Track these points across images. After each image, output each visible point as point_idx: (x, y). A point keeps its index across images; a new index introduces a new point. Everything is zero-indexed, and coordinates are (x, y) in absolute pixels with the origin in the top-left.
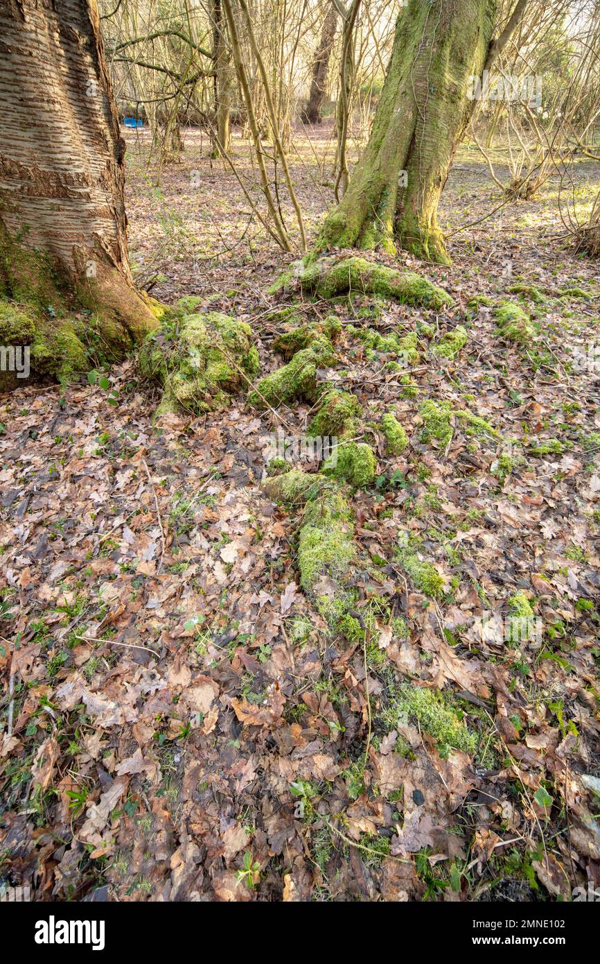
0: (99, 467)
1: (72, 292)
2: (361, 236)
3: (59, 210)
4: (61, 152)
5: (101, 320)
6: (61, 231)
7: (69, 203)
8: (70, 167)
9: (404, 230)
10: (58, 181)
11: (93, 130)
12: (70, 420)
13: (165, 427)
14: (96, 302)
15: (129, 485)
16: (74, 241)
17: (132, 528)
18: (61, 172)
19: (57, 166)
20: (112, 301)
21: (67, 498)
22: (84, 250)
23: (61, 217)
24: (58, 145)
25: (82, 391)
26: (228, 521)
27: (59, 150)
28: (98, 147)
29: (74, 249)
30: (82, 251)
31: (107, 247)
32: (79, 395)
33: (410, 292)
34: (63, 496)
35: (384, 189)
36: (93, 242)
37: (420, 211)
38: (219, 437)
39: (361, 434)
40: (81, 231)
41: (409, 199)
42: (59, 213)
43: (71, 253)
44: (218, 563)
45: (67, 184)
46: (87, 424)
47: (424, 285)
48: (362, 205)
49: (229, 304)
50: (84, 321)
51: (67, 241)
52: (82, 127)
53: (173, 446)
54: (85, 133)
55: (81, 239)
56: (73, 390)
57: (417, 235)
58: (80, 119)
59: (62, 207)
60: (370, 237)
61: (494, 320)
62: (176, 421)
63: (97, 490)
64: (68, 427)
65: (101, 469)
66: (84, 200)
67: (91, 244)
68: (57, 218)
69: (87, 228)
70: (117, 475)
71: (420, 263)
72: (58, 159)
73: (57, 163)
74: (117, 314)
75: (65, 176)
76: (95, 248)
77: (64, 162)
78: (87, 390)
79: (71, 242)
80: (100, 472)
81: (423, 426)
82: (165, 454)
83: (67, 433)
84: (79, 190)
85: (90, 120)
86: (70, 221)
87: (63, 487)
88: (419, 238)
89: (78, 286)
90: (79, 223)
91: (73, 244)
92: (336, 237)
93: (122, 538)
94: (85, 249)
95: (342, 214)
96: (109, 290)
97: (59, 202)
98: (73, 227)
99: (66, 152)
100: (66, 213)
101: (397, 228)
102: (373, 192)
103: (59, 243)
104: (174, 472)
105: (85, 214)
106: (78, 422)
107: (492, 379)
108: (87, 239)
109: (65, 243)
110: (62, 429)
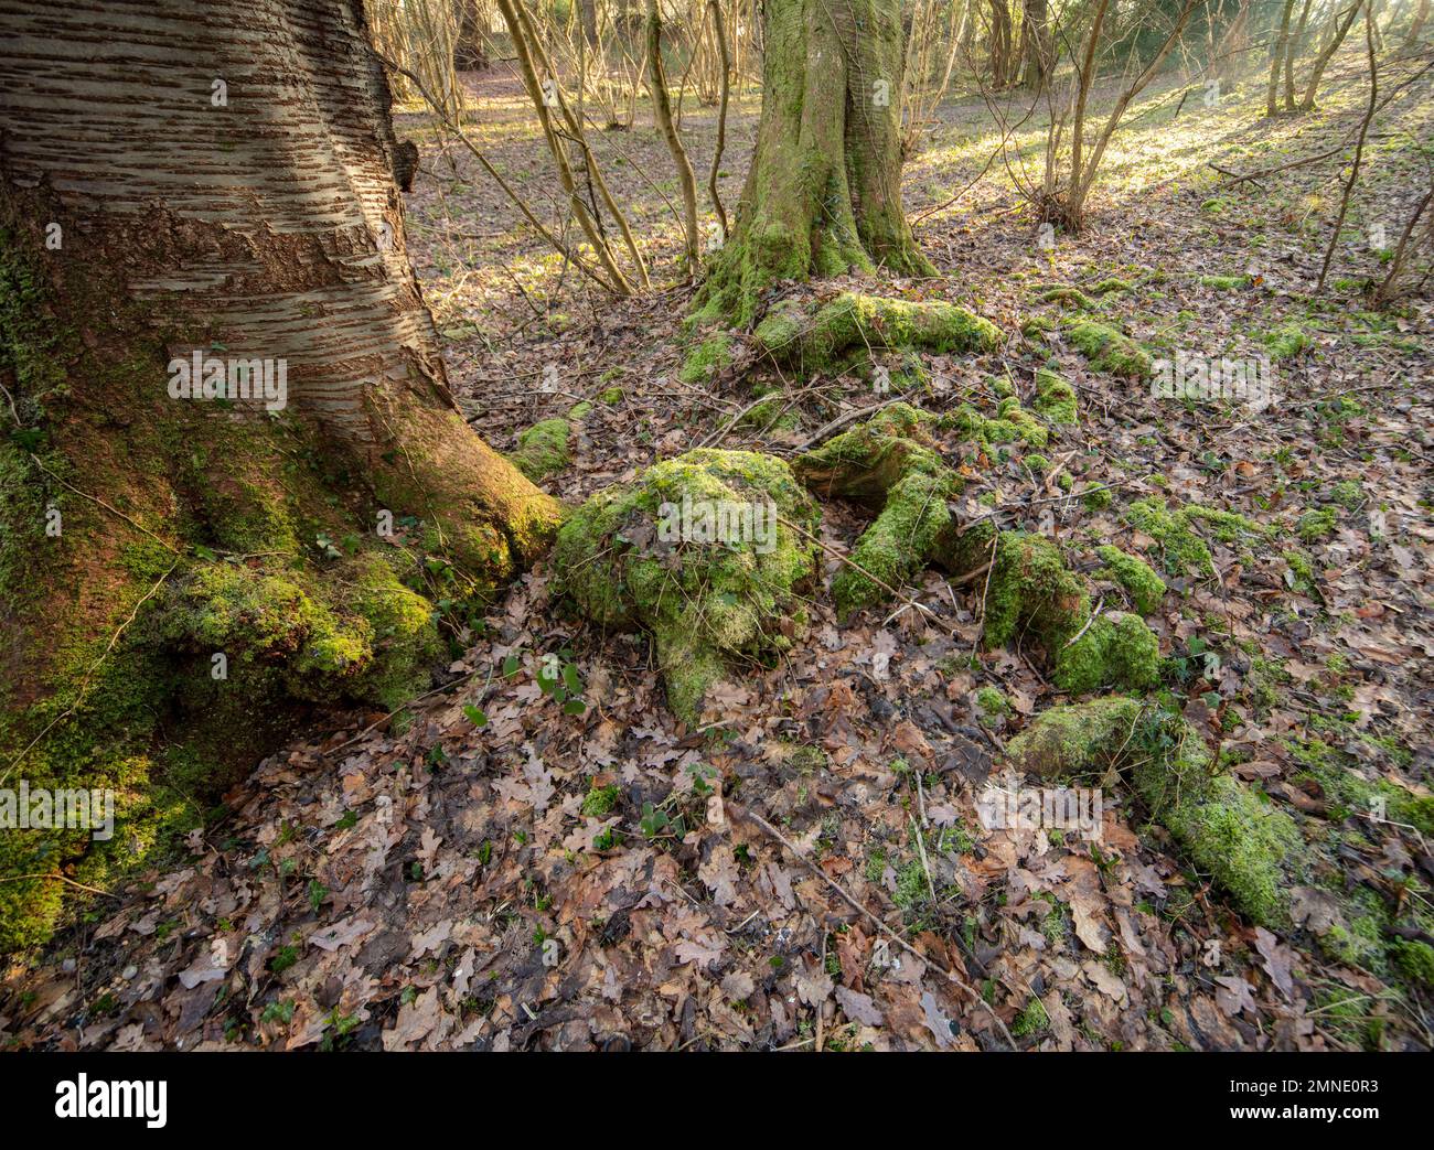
0: (641, 876)
1: (356, 488)
2: (817, 254)
3: (322, 314)
4: (320, 187)
5: (449, 529)
6: (331, 360)
7: (340, 295)
8: (340, 216)
9: (872, 234)
10: (318, 253)
11: (356, 132)
12: (477, 790)
13: (729, 719)
14: (431, 495)
15: (743, 883)
16: (362, 376)
17: (854, 986)
18: (323, 230)
19: (312, 219)
20: (467, 482)
21: (626, 992)
22: (387, 391)
23: (328, 330)
24: (311, 172)
25: (451, 706)
26: (1022, 863)
27: (314, 184)
28: (370, 164)
29: (363, 393)
30: (381, 392)
31: (432, 371)
32: (451, 718)
33: (948, 333)
34: (613, 991)
35: (830, 176)
36: (402, 369)
37: (887, 203)
38: (852, 696)
39: (1098, 599)
40: (374, 351)
41: (866, 187)
42: (323, 320)
43: (357, 404)
44: (1090, 965)
45: (337, 254)
46: (525, 782)
47: (963, 319)
48: (805, 206)
49: (621, 417)
50: (409, 546)
51: (346, 380)
52: (333, 127)
53: (776, 752)
54: (340, 138)
55: (376, 367)
56: (429, 712)
57: (892, 240)
58: (328, 111)
59: (326, 306)
60: (834, 255)
61: (1076, 349)
62: (742, 695)
63: (679, 935)
64: (485, 810)
65: (648, 876)
66: (375, 282)
67: (399, 373)
68: (318, 333)
69: (388, 341)
70: (701, 876)
71: (908, 281)
72: (316, 204)
73: (314, 213)
74: (482, 506)
75: (332, 237)
76: (410, 378)
77: (327, 208)
78: (461, 700)
79: (355, 378)
80: (654, 886)
81: (1160, 549)
82: (775, 779)
83: (491, 824)
84: (361, 264)
85: (350, 111)
86: (347, 333)
87: (594, 971)
88: (894, 244)
89: (376, 472)
90: (369, 332)
91: (361, 381)
92: (782, 262)
93: (846, 1020)
94: (387, 386)
95: (780, 224)
96: (450, 463)
97: (320, 297)
98: (355, 344)
99: (328, 186)
100: (338, 317)
101: (863, 235)
102: (816, 181)
103: (327, 387)
104: (825, 812)
105: (381, 311)
106: (505, 786)
107: (1154, 441)
108: (388, 363)
109: (343, 385)
110: (474, 820)
